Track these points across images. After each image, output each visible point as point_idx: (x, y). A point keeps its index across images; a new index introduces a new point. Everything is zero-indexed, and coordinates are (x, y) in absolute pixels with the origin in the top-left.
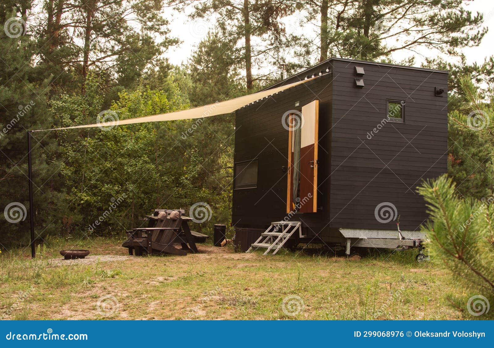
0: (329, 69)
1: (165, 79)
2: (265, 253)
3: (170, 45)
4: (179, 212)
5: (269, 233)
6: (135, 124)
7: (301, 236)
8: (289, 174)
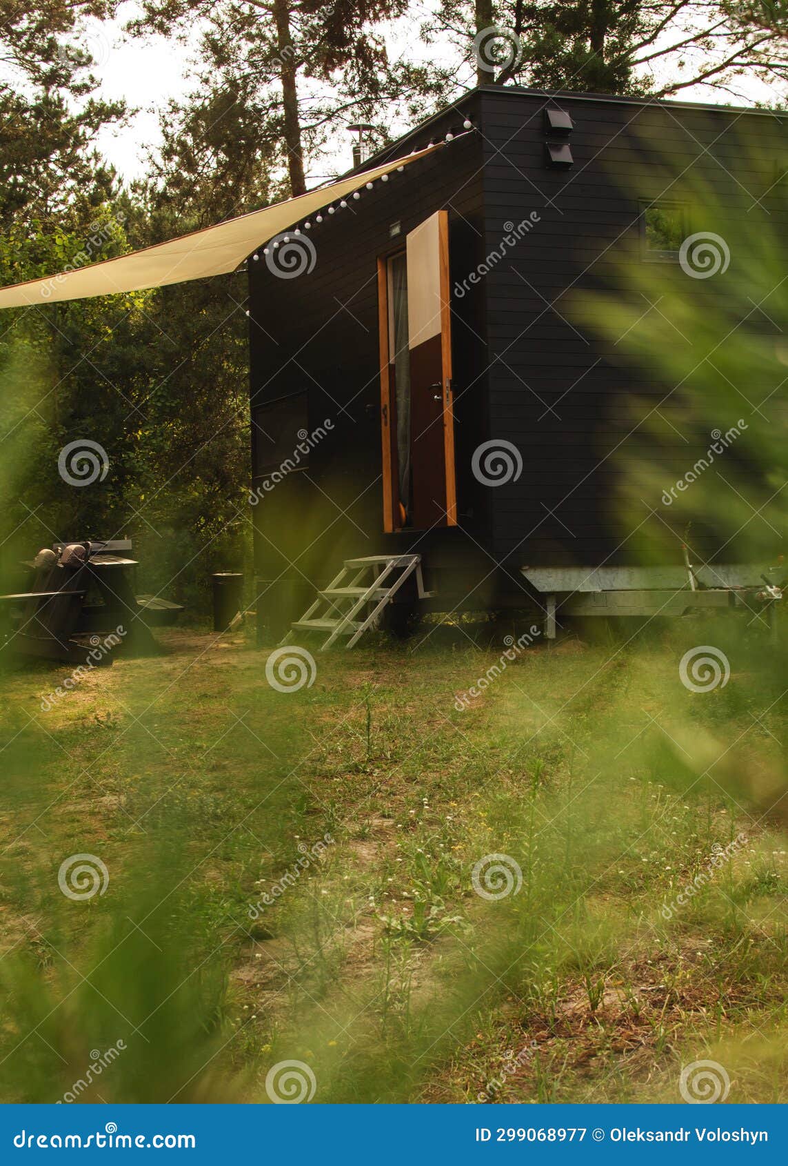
0: (471, 119)
1: (95, 209)
2: (325, 646)
3: (104, 121)
4: (87, 546)
5: (338, 591)
7: (423, 594)
8: (386, 424)
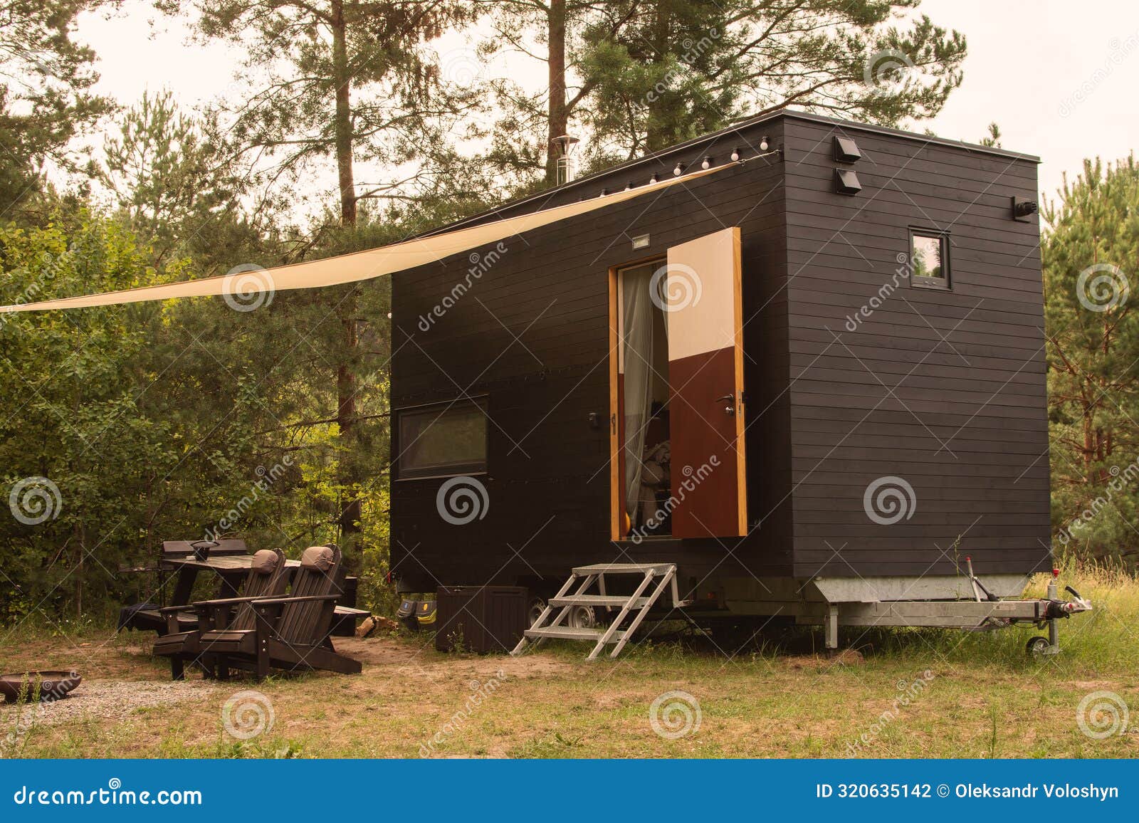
0: (768, 141)
2: (593, 655)
5: (566, 599)
6: (88, 308)
7: (677, 604)
8: (614, 434)
